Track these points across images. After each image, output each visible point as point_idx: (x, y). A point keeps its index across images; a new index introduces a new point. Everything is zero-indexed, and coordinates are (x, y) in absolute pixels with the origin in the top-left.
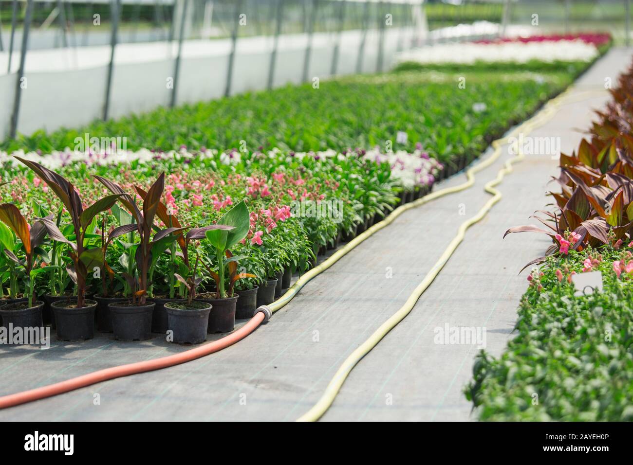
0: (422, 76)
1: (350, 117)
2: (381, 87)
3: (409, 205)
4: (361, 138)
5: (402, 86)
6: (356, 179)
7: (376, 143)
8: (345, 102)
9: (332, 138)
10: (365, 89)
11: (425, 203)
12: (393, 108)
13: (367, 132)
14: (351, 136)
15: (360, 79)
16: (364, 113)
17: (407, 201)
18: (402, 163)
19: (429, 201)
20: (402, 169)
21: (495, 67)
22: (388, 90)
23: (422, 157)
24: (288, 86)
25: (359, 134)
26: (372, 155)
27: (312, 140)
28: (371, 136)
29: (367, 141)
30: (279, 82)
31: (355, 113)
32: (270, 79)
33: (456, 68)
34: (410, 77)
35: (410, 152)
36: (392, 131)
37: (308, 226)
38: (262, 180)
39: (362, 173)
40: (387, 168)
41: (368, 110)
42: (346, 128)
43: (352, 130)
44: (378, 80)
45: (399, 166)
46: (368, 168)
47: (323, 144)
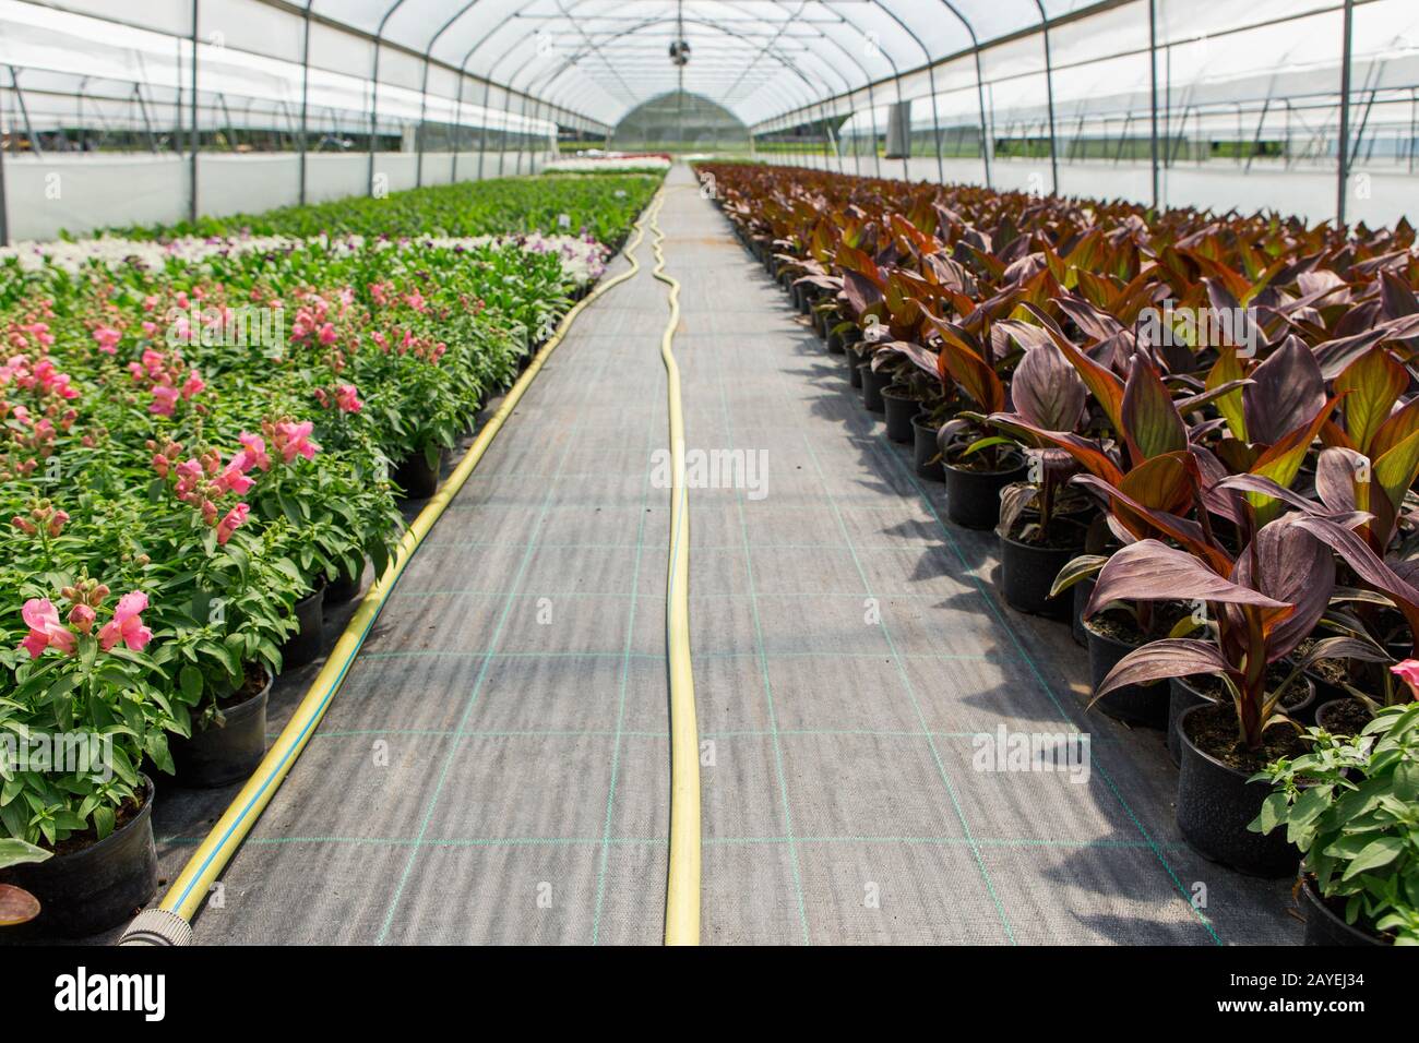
0: (564, 176)
1: (512, 203)
2: (536, 182)
3: (582, 304)
4: (521, 221)
5: (550, 181)
6: (515, 285)
7: (537, 226)
8: (507, 192)
9: (491, 221)
10: (523, 184)
11: (598, 298)
12: (546, 195)
13: (527, 215)
14: (511, 218)
15: (519, 177)
16: (523, 200)
17: (580, 299)
18: (570, 250)
19: (602, 294)
20: (571, 258)
21: (608, 172)
22: (540, 185)
23: (588, 241)
24: (467, 181)
25: (518, 216)
26: (534, 241)
27: (469, 224)
28: (531, 218)
29: (527, 224)
30: (460, 178)
31: (515, 199)
32: (453, 178)
33: (583, 173)
34: (555, 177)
35: (575, 237)
36: (551, 214)
37: (413, 412)
38: (319, 311)
39: (523, 273)
40: (554, 259)
41: (527, 197)
42: (507, 212)
43: (511, 214)
44: (532, 178)
45: (567, 254)
46: (530, 265)
47: (482, 228)
